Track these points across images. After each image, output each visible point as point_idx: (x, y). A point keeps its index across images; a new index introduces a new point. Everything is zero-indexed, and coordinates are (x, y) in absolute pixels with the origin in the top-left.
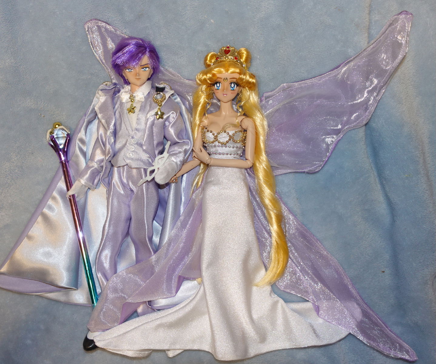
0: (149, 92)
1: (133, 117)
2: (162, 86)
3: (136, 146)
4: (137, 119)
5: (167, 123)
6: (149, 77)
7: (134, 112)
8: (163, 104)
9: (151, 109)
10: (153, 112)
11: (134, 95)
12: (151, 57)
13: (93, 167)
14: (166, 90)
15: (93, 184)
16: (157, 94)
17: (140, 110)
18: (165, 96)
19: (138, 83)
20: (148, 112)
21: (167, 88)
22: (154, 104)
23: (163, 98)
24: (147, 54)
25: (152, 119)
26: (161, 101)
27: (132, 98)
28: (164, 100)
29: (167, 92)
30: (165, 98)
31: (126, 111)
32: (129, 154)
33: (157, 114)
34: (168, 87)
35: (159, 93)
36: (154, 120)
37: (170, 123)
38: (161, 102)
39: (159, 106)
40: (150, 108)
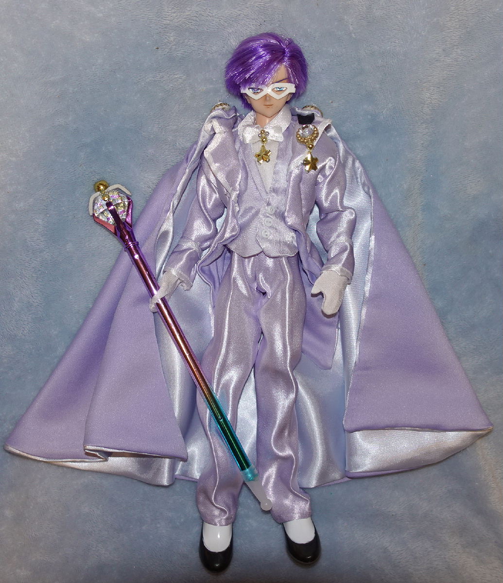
0: (289, 127)
1: (266, 168)
2: (306, 112)
3: (274, 218)
4: (274, 173)
5: (320, 178)
7: (269, 160)
8: (315, 144)
9: (295, 153)
10: (299, 160)
11: (266, 130)
13: (190, 248)
14: (317, 119)
16: (303, 128)
17: (278, 157)
18: (317, 130)
19: (269, 112)
20: (291, 161)
21: (317, 116)
22: (299, 146)
23: (314, 133)
25: (296, 172)
26: (311, 140)
27: (263, 136)
28: (316, 137)
29: (319, 122)
30: (318, 134)
31: (253, 159)
32: (266, 232)
33: (306, 162)
34: (318, 113)
35: (307, 127)
36: (301, 173)
37: (325, 176)
38: (312, 141)
39: (309, 148)
40: (293, 152)
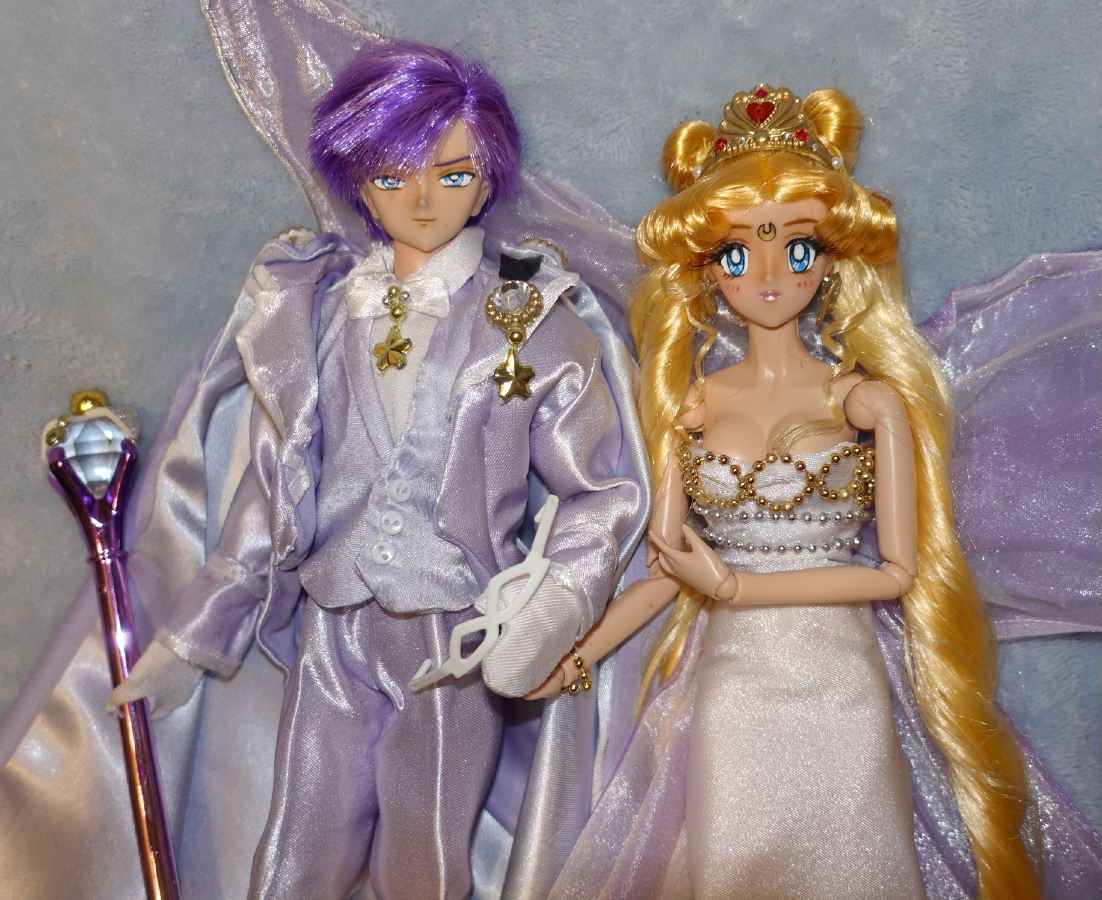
0: (471, 278)
1: (399, 382)
2: (525, 252)
3: (409, 510)
4: (415, 396)
5: (545, 412)
6: (475, 213)
7: (404, 365)
8: (529, 331)
9: (477, 350)
10: (485, 366)
11: (406, 288)
12: (483, 129)
13: (227, 580)
14: (543, 266)
15: (226, 650)
16: (505, 289)
17: (429, 356)
18: (540, 297)
19: (426, 238)
20: (463, 367)
21: (548, 262)
22: (490, 332)
23: (529, 305)
24: (468, 115)
25: (473, 397)
26: (519, 321)
27: (396, 305)
28: (536, 314)
29: (549, 279)
30: (540, 307)
31: (368, 359)
33: (501, 376)
34: (553, 256)
35: (515, 286)
36: (488, 402)
37: (556, 409)
38: (523, 322)
39: (513, 340)
40: (473, 347)
